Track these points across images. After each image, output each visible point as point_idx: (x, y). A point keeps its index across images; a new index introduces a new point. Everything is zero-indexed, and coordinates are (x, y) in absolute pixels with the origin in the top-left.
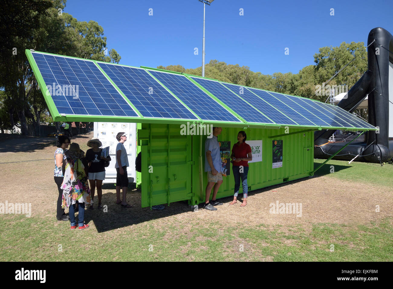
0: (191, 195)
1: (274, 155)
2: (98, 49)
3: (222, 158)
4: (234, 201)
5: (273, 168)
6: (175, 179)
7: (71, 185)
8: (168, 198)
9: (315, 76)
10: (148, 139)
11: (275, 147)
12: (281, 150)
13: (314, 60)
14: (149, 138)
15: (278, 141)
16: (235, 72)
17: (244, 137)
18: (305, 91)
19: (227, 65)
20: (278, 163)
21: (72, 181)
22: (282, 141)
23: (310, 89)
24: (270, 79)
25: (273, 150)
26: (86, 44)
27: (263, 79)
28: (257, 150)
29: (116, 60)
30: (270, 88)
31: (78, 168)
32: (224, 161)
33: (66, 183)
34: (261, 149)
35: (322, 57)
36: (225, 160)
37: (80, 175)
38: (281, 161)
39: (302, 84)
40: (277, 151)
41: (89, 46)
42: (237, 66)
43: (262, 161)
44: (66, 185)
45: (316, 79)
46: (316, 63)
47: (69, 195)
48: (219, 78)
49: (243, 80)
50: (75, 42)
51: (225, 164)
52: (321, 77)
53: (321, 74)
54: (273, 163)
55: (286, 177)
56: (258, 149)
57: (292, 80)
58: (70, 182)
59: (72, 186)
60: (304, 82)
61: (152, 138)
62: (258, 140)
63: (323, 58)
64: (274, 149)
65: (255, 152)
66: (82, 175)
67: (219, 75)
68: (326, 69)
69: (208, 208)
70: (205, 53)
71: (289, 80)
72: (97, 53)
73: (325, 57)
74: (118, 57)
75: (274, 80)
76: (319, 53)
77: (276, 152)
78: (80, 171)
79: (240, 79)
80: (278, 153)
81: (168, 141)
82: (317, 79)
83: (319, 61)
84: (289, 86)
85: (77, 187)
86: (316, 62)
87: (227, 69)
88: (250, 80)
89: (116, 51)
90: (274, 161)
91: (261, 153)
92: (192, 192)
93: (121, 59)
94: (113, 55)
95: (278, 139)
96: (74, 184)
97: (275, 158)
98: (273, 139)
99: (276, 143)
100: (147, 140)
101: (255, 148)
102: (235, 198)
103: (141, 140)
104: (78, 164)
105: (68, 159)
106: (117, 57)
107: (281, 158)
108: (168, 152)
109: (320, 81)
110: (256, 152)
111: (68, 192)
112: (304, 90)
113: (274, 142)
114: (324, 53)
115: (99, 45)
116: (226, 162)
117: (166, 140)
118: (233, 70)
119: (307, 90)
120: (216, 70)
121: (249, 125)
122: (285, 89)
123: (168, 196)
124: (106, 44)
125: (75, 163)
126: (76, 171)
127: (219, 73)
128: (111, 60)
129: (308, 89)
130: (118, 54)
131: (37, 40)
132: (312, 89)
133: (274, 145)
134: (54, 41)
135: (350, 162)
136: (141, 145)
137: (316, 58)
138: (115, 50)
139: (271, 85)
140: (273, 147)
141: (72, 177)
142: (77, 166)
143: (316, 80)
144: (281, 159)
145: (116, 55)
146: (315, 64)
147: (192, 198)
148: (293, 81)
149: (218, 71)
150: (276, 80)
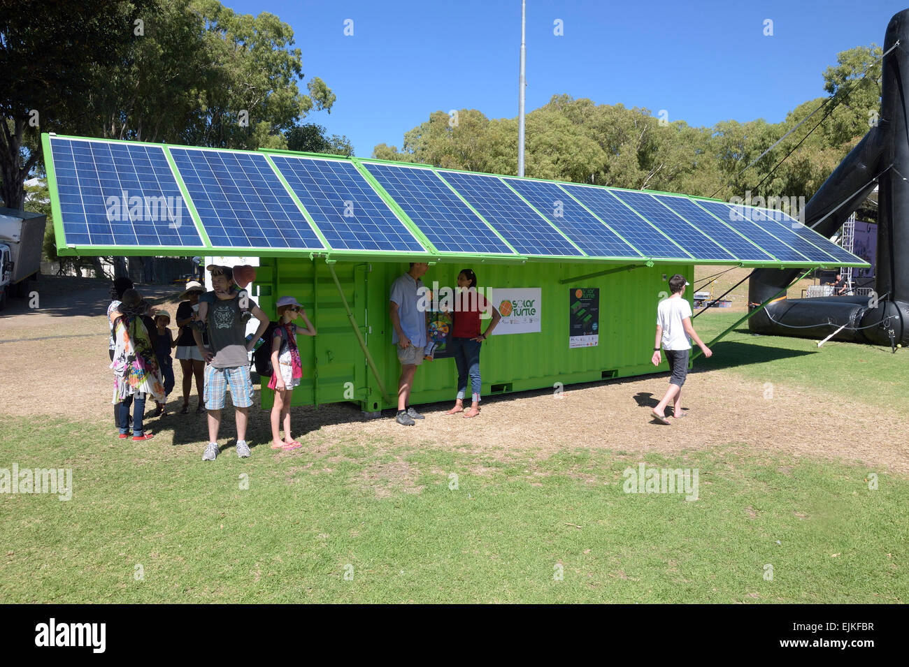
0: (364, 391)
1: (574, 319)
2: (281, 80)
3: (437, 323)
4: (457, 408)
5: (570, 347)
6: (330, 360)
7: (127, 361)
8: (315, 394)
9: (825, 127)
10: (271, 285)
11: (578, 303)
12: (594, 309)
13: (825, 83)
14: (275, 281)
15: (586, 291)
16: (612, 124)
17: (471, 280)
18: (795, 166)
19: (597, 105)
20: (585, 337)
21: (126, 355)
22: (597, 291)
23: (806, 161)
24: (706, 138)
25: (571, 310)
26: (254, 69)
27: (689, 137)
28: (527, 308)
29: (324, 103)
30: (705, 161)
31: (135, 333)
32: (442, 329)
33: (119, 359)
34: (537, 306)
35: (846, 75)
36: (443, 326)
37: (140, 344)
38: (596, 332)
39: (789, 148)
40: (584, 311)
41: (260, 72)
42: (619, 109)
43: (540, 331)
44: (118, 361)
45: (827, 134)
46: (829, 92)
47: (123, 378)
48: (570, 140)
49: (635, 141)
50: (226, 66)
51: (444, 335)
52: (839, 127)
53: (839, 120)
54: (571, 338)
55: (610, 368)
56: (531, 305)
57: (763, 140)
58: (124, 357)
59: (127, 364)
60: (794, 144)
61: (280, 283)
62: (530, 287)
63: (847, 79)
64: (574, 307)
65: (521, 313)
66: (143, 344)
67: (571, 131)
68: (852, 109)
69: (400, 420)
70: (525, 82)
71: (755, 139)
72: (278, 89)
73: (852, 76)
74: (330, 97)
75: (717, 140)
76: (837, 67)
77: (580, 314)
78: (139, 336)
79: (626, 139)
80: (584, 315)
81: (314, 289)
82: (829, 134)
83: (837, 88)
84: (756, 154)
85: (137, 365)
86: (830, 89)
87: (592, 118)
88: (655, 142)
89: (324, 83)
90: (574, 332)
91: (538, 314)
92: (366, 387)
93: (335, 100)
94: (318, 92)
95: (586, 284)
96: (131, 359)
97: (578, 326)
98: (571, 285)
99: (579, 294)
100: (270, 287)
101: (520, 304)
102: (459, 402)
103: (258, 287)
104: (135, 325)
105: (122, 318)
106: (326, 95)
107: (594, 327)
108: (314, 308)
109: (836, 139)
110: (525, 311)
111: (122, 374)
112: (792, 165)
113: (573, 292)
114: (849, 65)
115: (283, 68)
116: (445, 330)
117: (310, 285)
118: (607, 117)
119: (801, 164)
120: (562, 120)
121: (439, 257)
122: (746, 162)
123: (314, 392)
124: (301, 65)
125: (130, 324)
126: (132, 337)
127: (572, 129)
128: (313, 102)
129: (802, 160)
130: (328, 88)
131: (139, 65)
132: (813, 162)
133: (573, 299)
134: (180, 66)
135: (821, 343)
136: (258, 294)
137: (830, 79)
138: (322, 80)
139: (708, 152)
140: (572, 303)
141: (127, 347)
142: (135, 328)
143: (825, 137)
144: (595, 329)
145: (324, 91)
146: (827, 95)
147: (367, 398)
148: (765, 142)
149: (570, 122)
150: (724, 141)
